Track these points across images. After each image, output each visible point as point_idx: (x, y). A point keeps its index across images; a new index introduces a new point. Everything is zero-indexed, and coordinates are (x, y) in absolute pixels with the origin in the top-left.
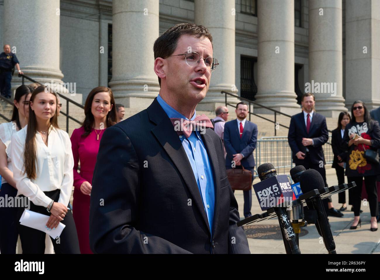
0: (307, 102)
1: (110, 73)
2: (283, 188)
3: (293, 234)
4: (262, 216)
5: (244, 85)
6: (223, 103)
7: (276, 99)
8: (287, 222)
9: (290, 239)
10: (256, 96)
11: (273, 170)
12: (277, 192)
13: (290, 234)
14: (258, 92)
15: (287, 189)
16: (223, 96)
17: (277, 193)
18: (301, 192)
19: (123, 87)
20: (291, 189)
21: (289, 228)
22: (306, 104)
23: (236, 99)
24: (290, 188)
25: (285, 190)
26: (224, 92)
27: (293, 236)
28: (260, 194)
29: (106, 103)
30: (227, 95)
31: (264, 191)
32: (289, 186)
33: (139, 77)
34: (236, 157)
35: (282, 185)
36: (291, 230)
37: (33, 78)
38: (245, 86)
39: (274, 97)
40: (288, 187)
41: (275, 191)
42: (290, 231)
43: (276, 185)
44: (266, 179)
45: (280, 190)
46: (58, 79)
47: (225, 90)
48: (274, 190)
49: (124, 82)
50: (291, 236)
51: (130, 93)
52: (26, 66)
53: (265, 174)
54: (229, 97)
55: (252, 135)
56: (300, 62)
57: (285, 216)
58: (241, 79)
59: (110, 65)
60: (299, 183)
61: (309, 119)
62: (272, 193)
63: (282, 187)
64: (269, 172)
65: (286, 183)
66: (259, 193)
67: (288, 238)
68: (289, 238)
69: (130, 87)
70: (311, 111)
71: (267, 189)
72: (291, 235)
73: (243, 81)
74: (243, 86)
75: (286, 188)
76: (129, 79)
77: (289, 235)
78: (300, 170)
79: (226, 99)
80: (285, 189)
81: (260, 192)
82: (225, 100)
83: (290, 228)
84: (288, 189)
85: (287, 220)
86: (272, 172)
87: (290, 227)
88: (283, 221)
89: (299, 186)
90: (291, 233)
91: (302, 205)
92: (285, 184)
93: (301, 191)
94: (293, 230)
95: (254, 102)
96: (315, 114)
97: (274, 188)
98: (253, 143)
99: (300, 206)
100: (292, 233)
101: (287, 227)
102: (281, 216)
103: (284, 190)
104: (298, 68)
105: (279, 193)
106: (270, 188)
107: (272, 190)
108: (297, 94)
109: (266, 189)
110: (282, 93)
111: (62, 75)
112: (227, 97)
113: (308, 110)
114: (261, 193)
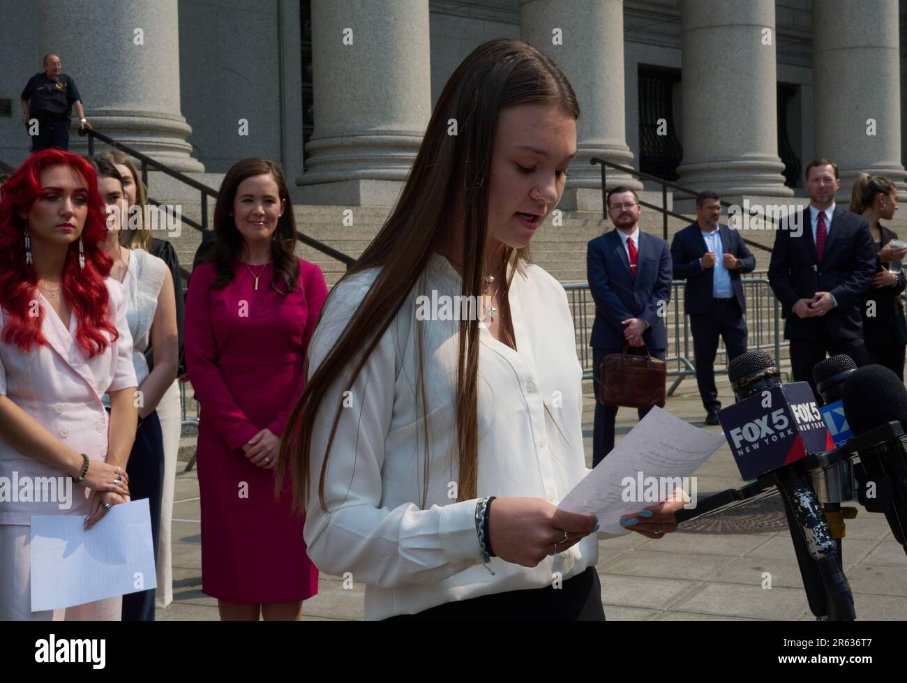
0: (817, 180)
1: (308, 119)
2: (800, 418)
3: (830, 543)
4: (741, 493)
5: (649, 143)
6: (597, 188)
7: (731, 175)
8: (811, 511)
9: (822, 555)
10: (680, 169)
11: (770, 370)
12: (785, 431)
13: (822, 542)
14: (685, 159)
15: (810, 421)
16: (597, 170)
17: (786, 433)
18: (845, 427)
19: (341, 155)
20: (820, 421)
21: (819, 526)
22: (815, 185)
23: (629, 176)
24: (819, 418)
25: (805, 423)
26: (600, 161)
27: (830, 546)
28: (738, 434)
29: (268, 201)
30: (607, 168)
31: (750, 429)
32: (816, 413)
33: (383, 128)
34: (631, 327)
35: (797, 411)
36: (823, 532)
37: (116, 138)
38: (651, 143)
39: (727, 169)
40: (813, 414)
41: (778, 427)
42: (821, 534)
43: (781, 411)
44: (752, 394)
45: (792, 423)
46: (177, 137)
47: (602, 155)
48: (776, 424)
49: (345, 140)
50: (825, 549)
51: (360, 169)
52: (98, 106)
53: (750, 382)
54: (611, 172)
55: (660, 269)
56: (790, 79)
57: (808, 495)
58: (641, 125)
59: (308, 99)
60: (840, 402)
61: (825, 225)
62: (771, 432)
63: (797, 416)
64: (762, 377)
65: (807, 404)
66: (734, 433)
67: (817, 553)
68: (820, 552)
69: (362, 154)
70: (828, 204)
71: (757, 421)
72: (825, 545)
73: (646, 130)
74: (646, 144)
75: (808, 417)
76: (356, 133)
77: (818, 544)
78: (844, 367)
79: (604, 179)
80: (806, 420)
81: (738, 430)
82: (600, 181)
83: (822, 527)
84: (814, 420)
85: (812, 504)
86: (767, 376)
87: (822, 523)
88: (803, 508)
89: (840, 411)
90: (823, 540)
91: (850, 462)
92: (805, 407)
93: (846, 421)
94: (829, 532)
95: (674, 183)
96: (840, 211)
97: (775, 419)
98: (665, 289)
99: (845, 466)
100: (826, 540)
101: (812, 524)
102: (796, 494)
103: (803, 423)
104: (786, 93)
105: (789, 432)
106: (765, 418)
107: (770, 424)
108: (783, 161)
109: (755, 421)
110: (746, 159)
111: (188, 128)
112: (606, 173)
113: (818, 199)
114: (741, 433)
